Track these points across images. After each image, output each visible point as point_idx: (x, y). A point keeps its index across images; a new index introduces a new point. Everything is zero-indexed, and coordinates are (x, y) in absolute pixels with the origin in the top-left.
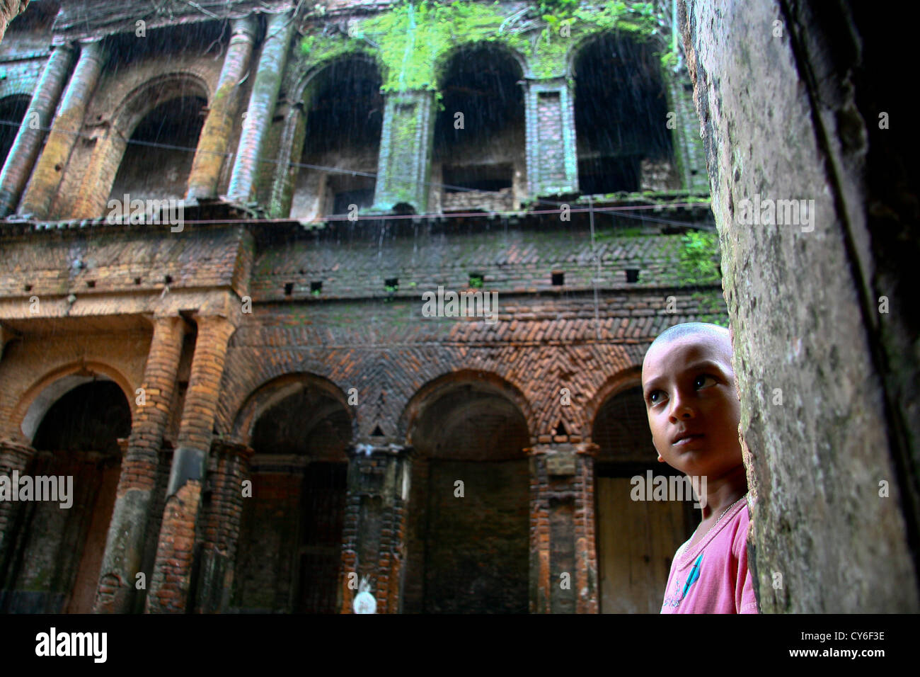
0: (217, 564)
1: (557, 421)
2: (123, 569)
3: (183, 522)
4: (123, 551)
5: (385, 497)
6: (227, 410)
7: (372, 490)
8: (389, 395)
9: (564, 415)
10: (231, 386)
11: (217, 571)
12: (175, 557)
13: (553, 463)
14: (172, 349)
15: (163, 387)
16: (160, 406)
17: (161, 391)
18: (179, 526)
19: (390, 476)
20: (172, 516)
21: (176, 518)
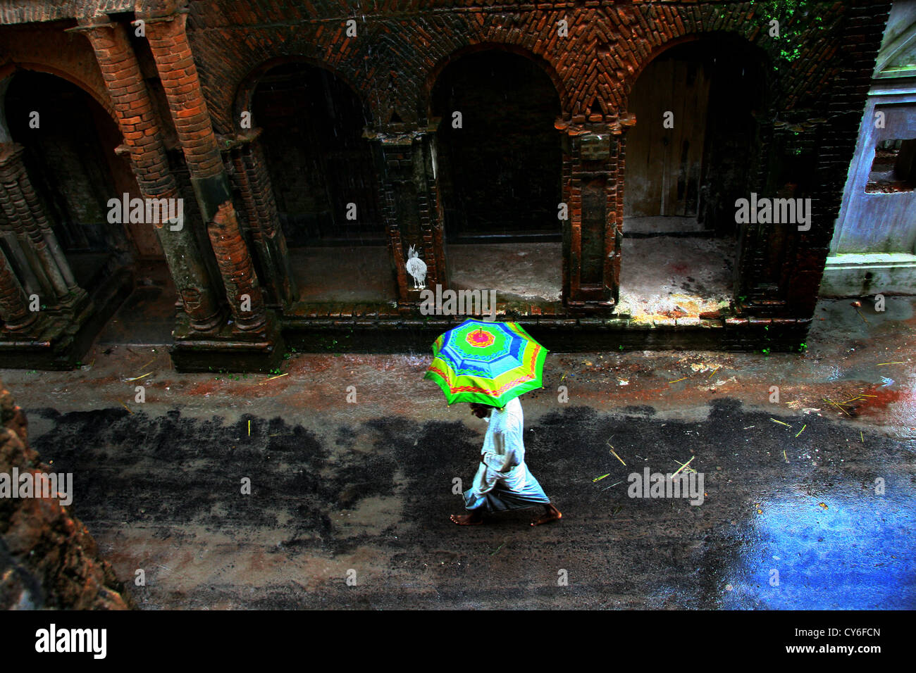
0: (271, 246)
1: (592, 100)
2: (195, 283)
3: (231, 241)
4: (188, 269)
5: (418, 183)
6: (220, 108)
7: (403, 177)
8: (400, 76)
9: (600, 93)
10: (211, 79)
11: (273, 251)
12: (238, 269)
13: (587, 149)
14: (126, 63)
15: (142, 111)
16: (149, 132)
17: (141, 116)
18: (230, 245)
19: (419, 163)
20: (219, 239)
21: (222, 240)
